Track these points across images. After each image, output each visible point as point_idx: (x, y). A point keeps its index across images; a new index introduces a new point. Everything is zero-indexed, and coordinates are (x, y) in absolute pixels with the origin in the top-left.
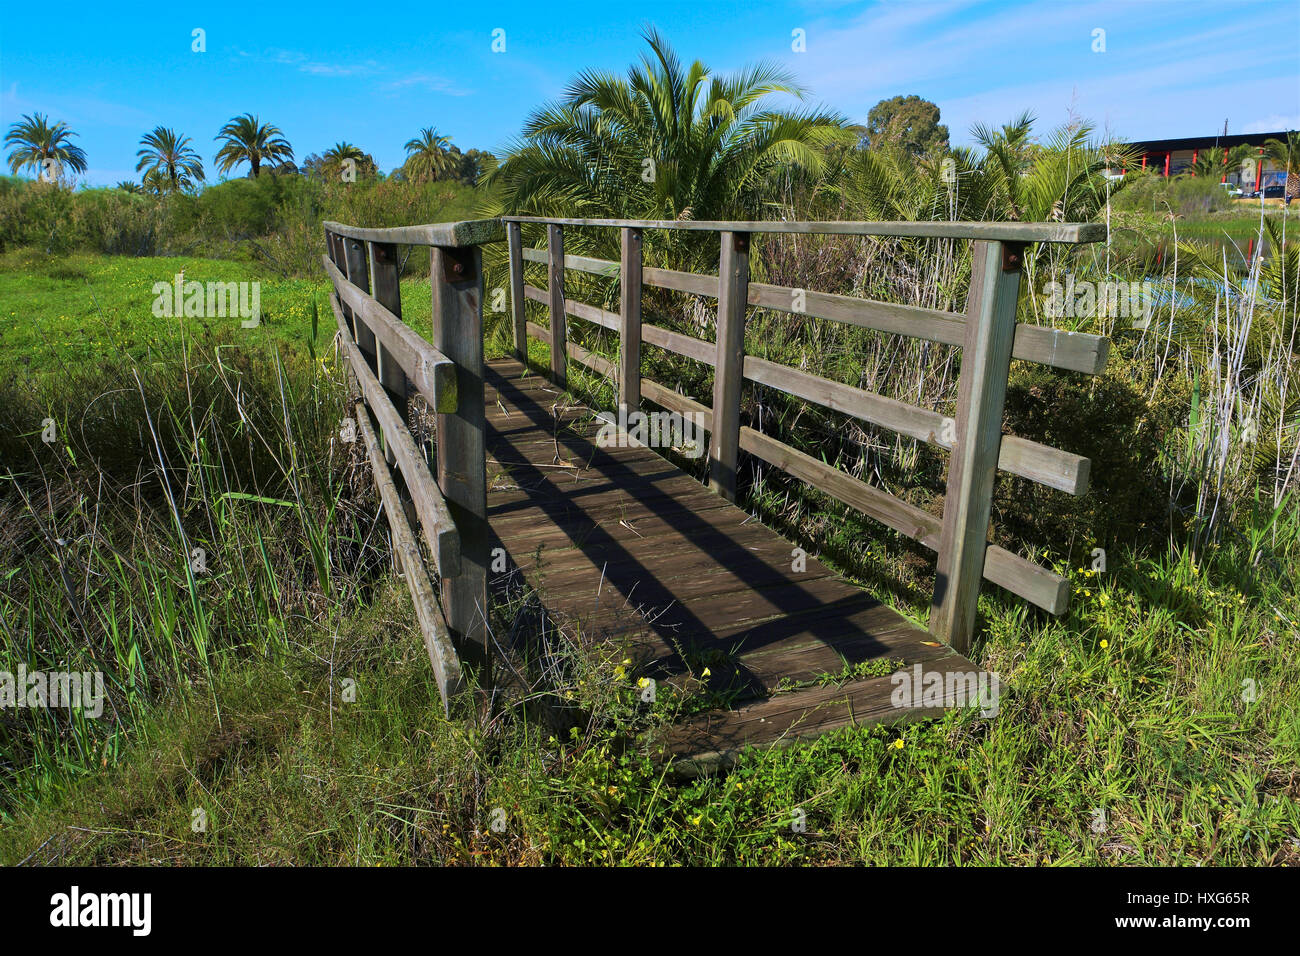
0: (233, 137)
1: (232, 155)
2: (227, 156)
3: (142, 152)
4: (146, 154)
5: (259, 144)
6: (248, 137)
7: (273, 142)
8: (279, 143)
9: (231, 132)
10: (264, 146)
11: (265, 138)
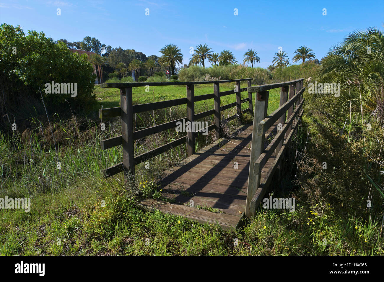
0: (299, 53)
1: (297, 58)
2: (296, 58)
3: (274, 57)
4: (275, 58)
5: (306, 54)
6: (303, 52)
7: (310, 54)
8: (311, 54)
9: (298, 51)
10: (307, 55)
11: (308, 52)
